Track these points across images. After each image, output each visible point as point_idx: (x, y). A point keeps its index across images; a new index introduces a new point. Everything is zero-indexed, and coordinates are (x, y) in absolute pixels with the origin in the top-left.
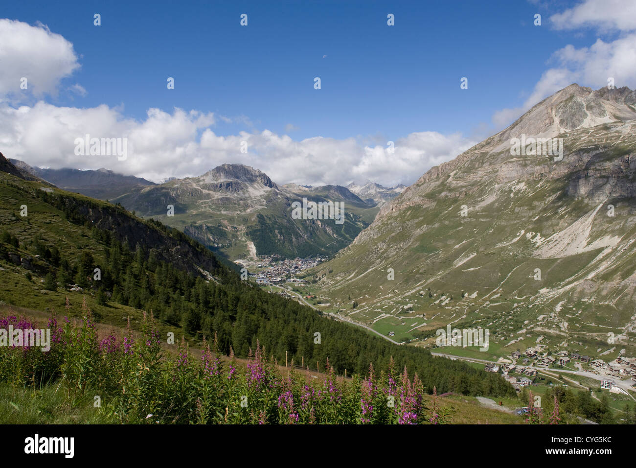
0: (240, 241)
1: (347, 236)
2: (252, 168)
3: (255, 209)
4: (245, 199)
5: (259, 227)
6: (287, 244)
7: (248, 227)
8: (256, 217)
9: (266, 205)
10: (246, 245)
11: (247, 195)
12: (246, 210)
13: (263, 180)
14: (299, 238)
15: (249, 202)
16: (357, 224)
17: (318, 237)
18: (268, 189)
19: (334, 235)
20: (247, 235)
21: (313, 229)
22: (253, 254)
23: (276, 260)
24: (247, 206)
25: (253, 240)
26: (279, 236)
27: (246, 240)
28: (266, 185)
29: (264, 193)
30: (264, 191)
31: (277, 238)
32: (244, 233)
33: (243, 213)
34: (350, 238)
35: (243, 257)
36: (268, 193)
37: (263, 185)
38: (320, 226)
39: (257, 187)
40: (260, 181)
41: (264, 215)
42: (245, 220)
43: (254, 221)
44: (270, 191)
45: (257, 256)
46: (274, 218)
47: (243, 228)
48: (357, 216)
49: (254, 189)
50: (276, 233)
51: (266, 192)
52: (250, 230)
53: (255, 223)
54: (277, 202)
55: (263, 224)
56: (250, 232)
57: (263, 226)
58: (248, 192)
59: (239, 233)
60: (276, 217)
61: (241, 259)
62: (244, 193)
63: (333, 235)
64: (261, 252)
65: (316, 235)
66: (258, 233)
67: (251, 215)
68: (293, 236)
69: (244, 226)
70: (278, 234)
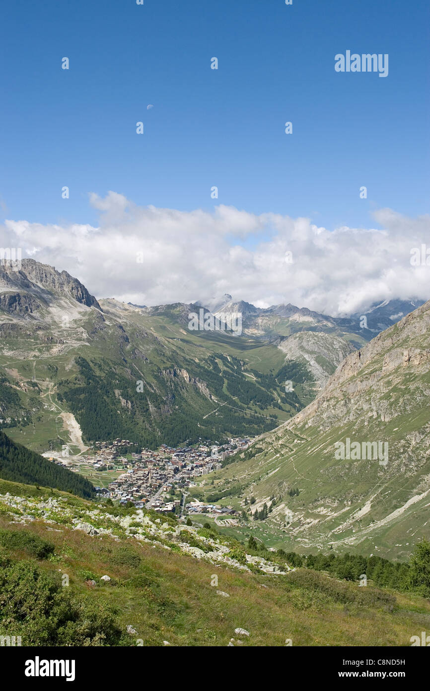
0: (47, 411)
1: (235, 398)
2: (54, 268)
3: (68, 347)
4: (46, 328)
5: (83, 385)
6: (140, 419)
7: (60, 384)
8: (73, 362)
9: (88, 340)
10: (61, 421)
11: (48, 319)
12: (51, 348)
13: (75, 292)
14: (161, 406)
15: (55, 333)
16: (243, 376)
17: (186, 401)
18: (84, 308)
19: (213, 397)
20: (60, 399)
21: (176, 385)
22: (77, 440)
23: (124, 451)
24: (51, 341)
25: (73, 409)
26: (123, 401)
27: (58, 409)
28: (81, 302)
29: (78, 316)
30: (80, 313)
31: (119, 406)
32: (53, 396)
33: (46, 355)
34: (240, 404)
35: (57, 445)
36: (87, 317)
37: (75, 300)
38: (187, 380)
39: (65, 305)
40: (69, 294)
41: (88, 360)
42: (53, 370)
43: (71, 372)
44: (92, 313)
45: (85, 444)
46: (109, 365)
47: (49, 386)
48: (239, 361)
49: (59, 309)
50: (117, 395)
51: (84, 314)
52: (66, 390)
53: (74, 375)
54: (107, 333)
55: (90, 378)
56: (66, 393)
57: (90, 381)
58: (49, 313)
59: (43, 395)
60: (110, 363)
61: (53, 449)
62: (43, 316)
63: (211, 397)
64: (90, 435)
65: (183, 399)
66: (82, 396)
67: (63, 358)
68: (149, 403)
69: (51, 382)
70: (121, 399)
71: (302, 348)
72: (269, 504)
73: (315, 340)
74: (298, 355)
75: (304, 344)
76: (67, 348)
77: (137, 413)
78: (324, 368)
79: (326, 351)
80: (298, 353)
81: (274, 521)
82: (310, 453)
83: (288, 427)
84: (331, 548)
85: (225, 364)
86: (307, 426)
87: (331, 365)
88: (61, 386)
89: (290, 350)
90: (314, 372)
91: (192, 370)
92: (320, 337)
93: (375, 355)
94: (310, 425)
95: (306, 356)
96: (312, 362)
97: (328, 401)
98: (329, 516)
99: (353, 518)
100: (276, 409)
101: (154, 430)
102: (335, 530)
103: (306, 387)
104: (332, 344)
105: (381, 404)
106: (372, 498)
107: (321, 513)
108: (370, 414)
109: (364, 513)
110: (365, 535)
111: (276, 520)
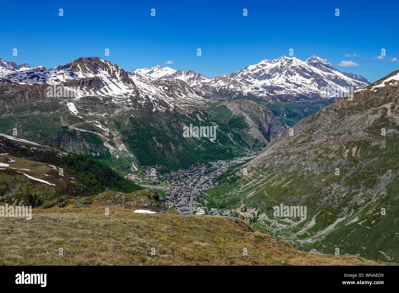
6: (167, 153)
8: (128, 120)
9: (134, 107)
12: (114, 111)
17: (185, 140)
23: (161, 172)
24: (114, 107)
31: (156, 146)
33: (112, 115)
34: (212, 141)
41: (136, 119)
42: (118, 124)
43: (128, 126)
45: (140, 168)
50: (154, 140)
53: (130, 128)
57: (139, 132)
60: (147, 120)
63: (197, 138)
64: (143, 163)
66: (136, 140)
67: (122, 117)
68: (171, 144)
69: (118, 131)
70: (157, 142)
71: (241, 109)
72: (256, 213)
73: (249, 105)
74: (239, 113)
75: (242, 107)
76: (123, 111)
77: (165, 150)
78: (255, 121)
79: (255, 112)
80: (239, 112)
81: (261, 223)
82: (274, 186)
83: (253, 165)
84: (300, 244)
85: (201, 117)
86: (265, 167)
87: (258, 120)
88: (124, 134)
89: (235, 109)
90: (249, 123)
91: (186, 121)
92: (252, 104)
93: (302, 131)
94: (267, 166)
95: (244, 114)
96: (248, 118)
97: (277, 155)
98: (292, 224)
99: (306, 227)
100: (231, 144)
101: (175, 159)
102: (298, 233)
103: (245, 131)
104: (259, 108)
105: (313, 164)
106: (315, 217)
107: (287, 222)
108: (306, 169)
109: (312, 225)
110: (316, 238)
111: (262, 223)
